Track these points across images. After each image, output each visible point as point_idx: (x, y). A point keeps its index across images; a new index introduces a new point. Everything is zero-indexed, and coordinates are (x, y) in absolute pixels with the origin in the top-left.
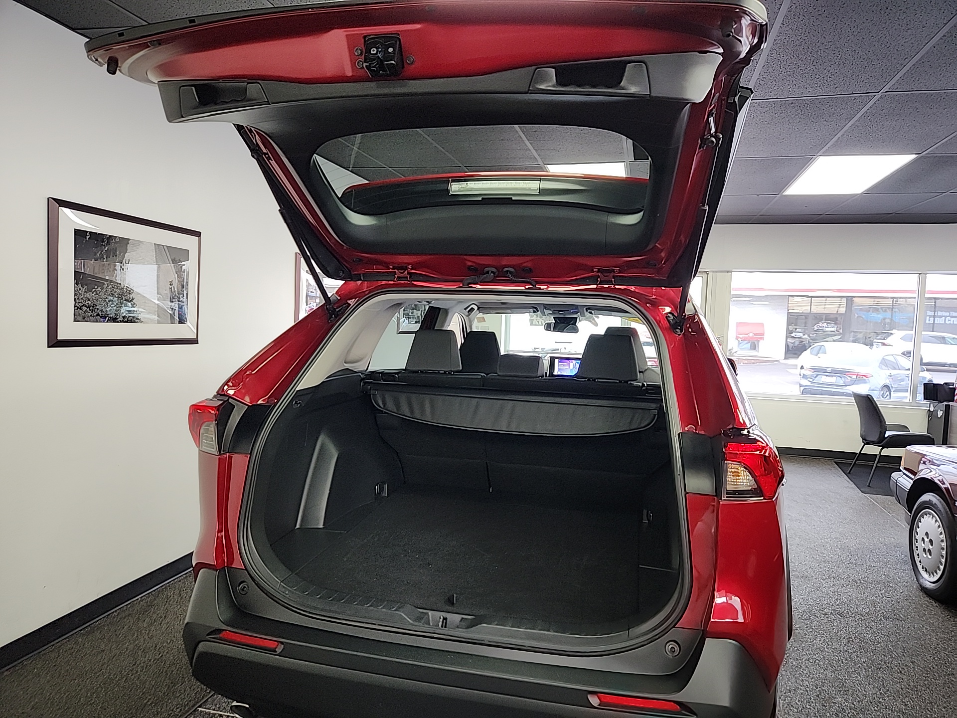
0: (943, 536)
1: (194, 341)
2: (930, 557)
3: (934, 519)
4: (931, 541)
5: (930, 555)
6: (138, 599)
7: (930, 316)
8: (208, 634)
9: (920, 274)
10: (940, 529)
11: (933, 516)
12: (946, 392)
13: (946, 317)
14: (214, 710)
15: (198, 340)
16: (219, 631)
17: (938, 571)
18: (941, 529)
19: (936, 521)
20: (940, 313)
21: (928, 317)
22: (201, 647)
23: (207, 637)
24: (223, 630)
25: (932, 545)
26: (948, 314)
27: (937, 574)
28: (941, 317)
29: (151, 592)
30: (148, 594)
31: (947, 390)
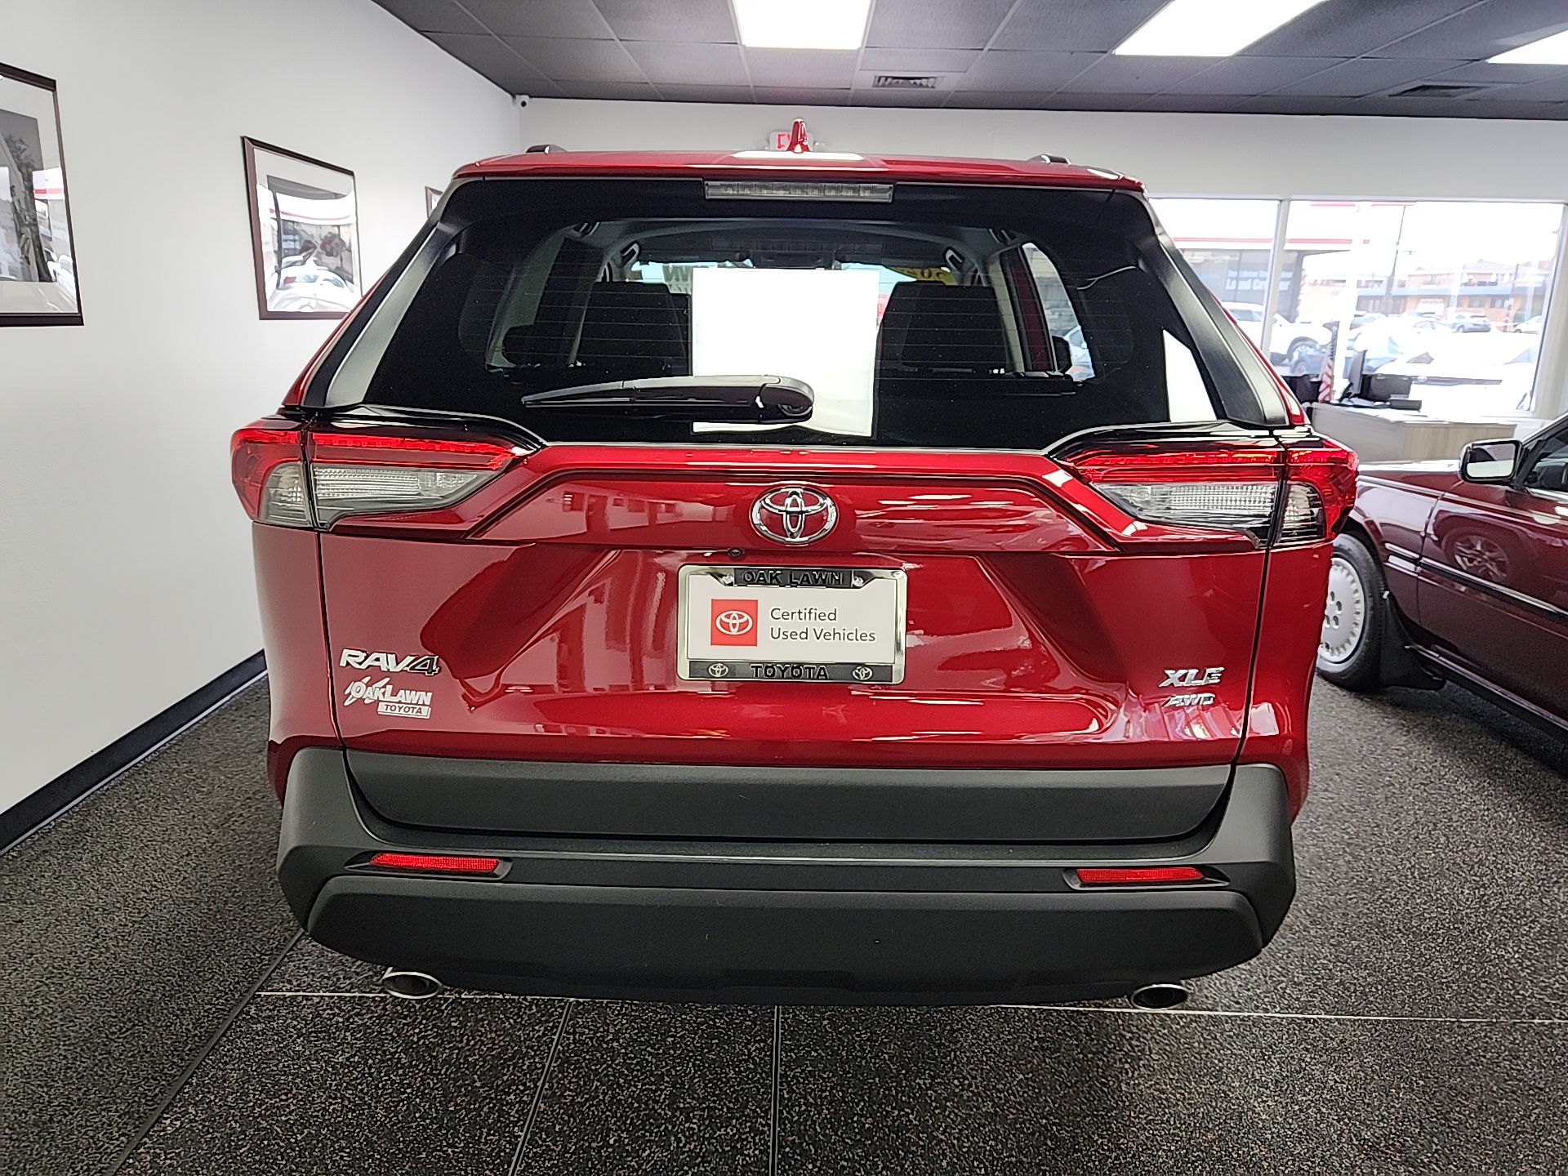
0: (1360, 596)
1: (75, 320)
2: (1336, 627)
3: (1346, 572)
4: (1339, 604)
5: (1337, 624)
6: (49, 824)
7: (1232, 279)
8: (346, 865)
9: (1281, 201)
10: (1354, 584)
11: (1344, 568)
12: (1306, 387)
13: (1253, 279)
14: (290, 991)
15: (81, 317)
16: (370, 854)
17: (1347, 645)
18: (1357, 585)
19: (1349, 574)
20: (1245, 274)
21: (1229, 280)
22: (334, 886)
23: (347, 867)
24: (376, 852)
25: (1340, 609)
26: (1254, 274)
27: (1345, 649)
28: (1246, 279)
29: (70, 809)
30: (67, 812)
31: (1309, 385)
